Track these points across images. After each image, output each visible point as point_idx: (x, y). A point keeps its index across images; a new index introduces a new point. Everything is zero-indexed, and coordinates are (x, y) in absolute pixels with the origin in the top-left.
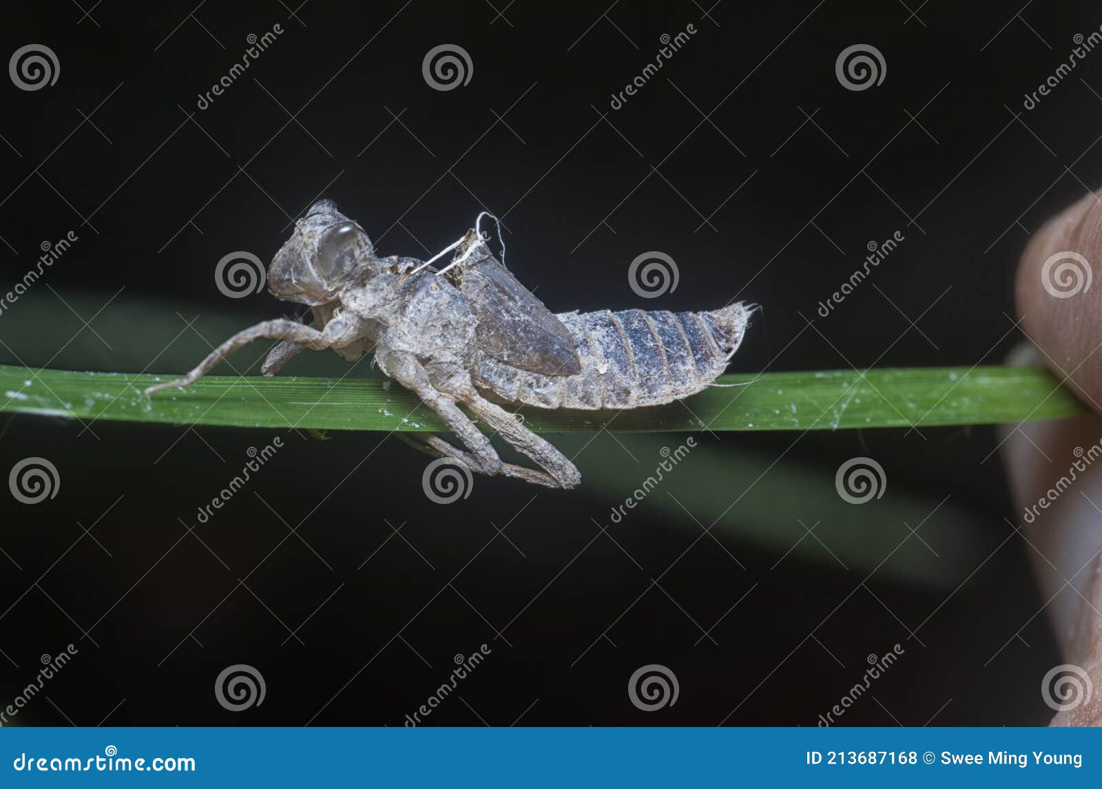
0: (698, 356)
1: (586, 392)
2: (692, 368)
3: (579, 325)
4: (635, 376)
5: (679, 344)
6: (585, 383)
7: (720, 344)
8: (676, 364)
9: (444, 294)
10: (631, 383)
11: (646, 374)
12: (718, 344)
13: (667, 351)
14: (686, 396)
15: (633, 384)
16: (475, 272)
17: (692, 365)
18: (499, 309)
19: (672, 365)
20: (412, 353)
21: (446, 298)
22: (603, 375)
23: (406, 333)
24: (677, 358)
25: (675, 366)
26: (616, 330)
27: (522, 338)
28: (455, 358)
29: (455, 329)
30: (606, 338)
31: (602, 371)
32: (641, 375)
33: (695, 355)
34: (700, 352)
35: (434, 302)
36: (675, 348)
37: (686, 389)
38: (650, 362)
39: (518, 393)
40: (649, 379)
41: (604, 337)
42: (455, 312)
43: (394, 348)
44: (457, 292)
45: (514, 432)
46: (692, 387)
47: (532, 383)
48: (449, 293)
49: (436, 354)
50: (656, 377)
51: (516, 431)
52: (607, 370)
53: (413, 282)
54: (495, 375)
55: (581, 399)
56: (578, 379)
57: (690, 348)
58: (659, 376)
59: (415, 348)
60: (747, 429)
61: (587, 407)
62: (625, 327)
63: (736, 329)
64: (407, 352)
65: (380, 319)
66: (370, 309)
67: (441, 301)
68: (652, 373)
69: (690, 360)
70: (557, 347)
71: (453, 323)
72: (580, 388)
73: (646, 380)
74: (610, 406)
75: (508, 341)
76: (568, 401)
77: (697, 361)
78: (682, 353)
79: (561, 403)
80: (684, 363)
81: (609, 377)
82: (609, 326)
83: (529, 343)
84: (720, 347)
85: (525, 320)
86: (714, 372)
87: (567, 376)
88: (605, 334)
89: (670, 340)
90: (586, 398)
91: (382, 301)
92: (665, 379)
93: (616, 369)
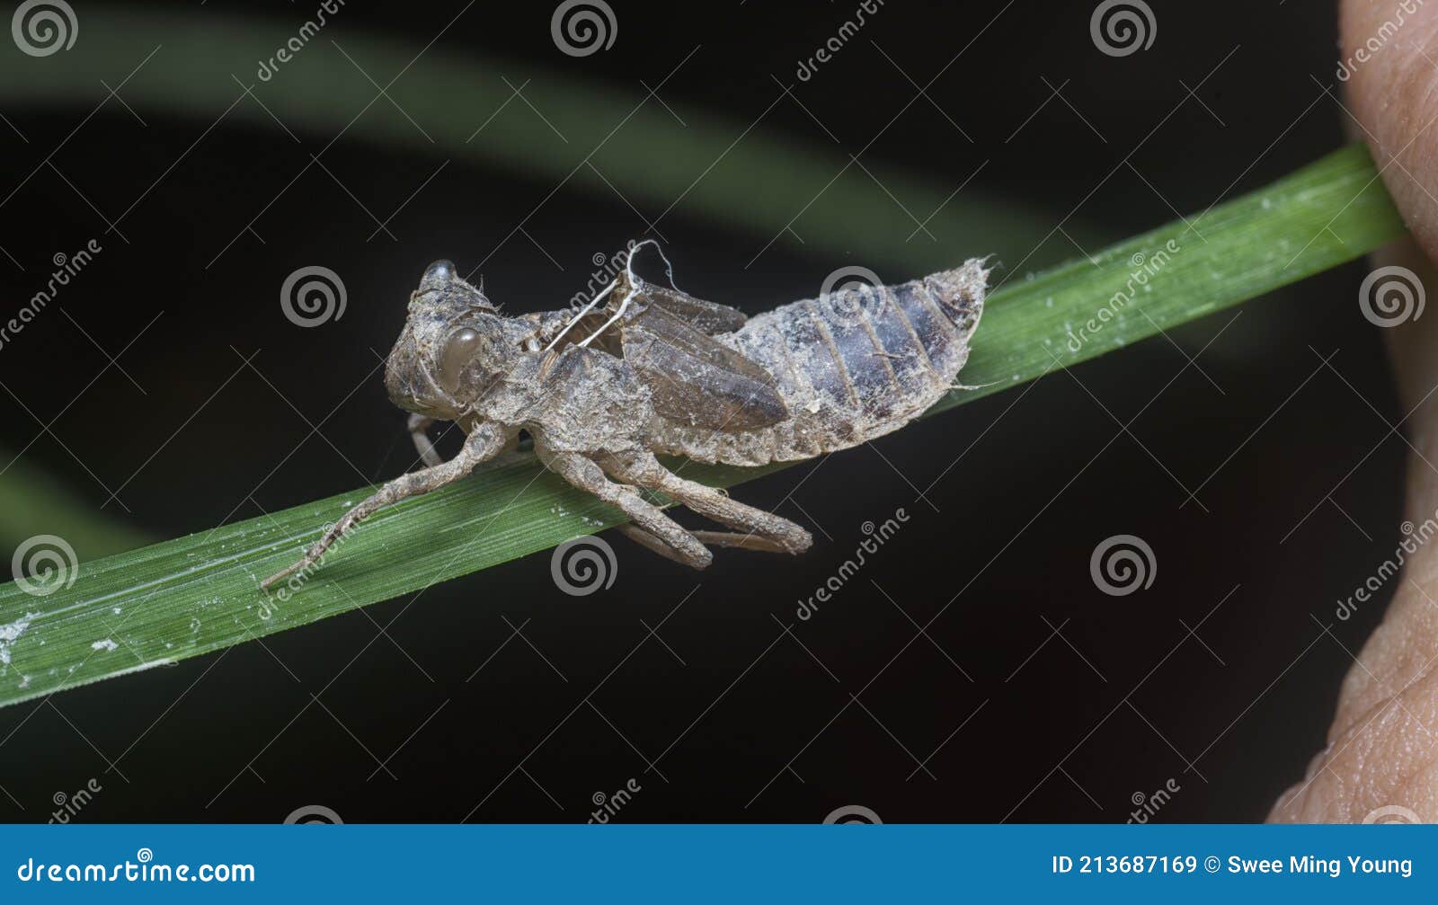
0: (931, 349)
1: (799, 439)
2: (926, 370)
3: (777, 347)
4: (856, 403)
5: (905, 341)
6: (797, 428)
7: (957, 322)
8: (905, 371)
9: (603, 370)
10: (852, 414)
11: (870, 396)
12: (953, 323)
13: (890, 358)
14: (923, 410)
15: (855, 414)
16: (638, 329)
17: (925, 366)
18: (674, 369)
19: (900, 374)
20: (576, 452)
21: (606, 374)
22: (816, 414)
23: (564, 429)
24: (905, 362)
25: (904, 374)
26: (825, 343)
27: (708, 398)
28: (631, 444)
29: (624, 410)
30: (813, 361)
31: (814, 410)
32: (863, 399)
33: (926, 349)
34: (933, 342)
35: (592, 384)
36: (901, 349)
37: (922, 402)
38: (872, 380)
39: (717, 456)
40: (874, 401)
41: (810, 359)
42: (620, 390)
43: (553, 450)
44: (619, 363)
45: (719, 512)
46: (930, 396)
47: (732, 441)
48: (608, 368)
49: (607, 446)
50: (883, 395)
51: (722, 511)
52: (821, 407)
53: (562, 365)
54: (685, 440)
55: (795, 448)
56: (787, 425)
57: (919, 342)
58: (886, 395)
59: (579, 445)
60: (1011, 384)
61: (804, 456)
62: (835, 335)
63: (974, 297)
64: (570, 452)
65: (530, 421)
66: (516, 415)
67: (600, 381)
68: (876, 393)
69: (922, 360)
70: (753, 396)
71: (619, 404)
72: (791, 435)
73: (871, 404)
74: (832, 449)
75: (692, 404)
76: (779, 453)
77: (931, 357)
78: (910, 354)
79: (772, 458)
80: (914, 367)
81: (824, 413)
82: (815, 341)
83: (718, 401)
84: (956, 326)
85: (707, 373)
86: (954, 365)
87: (772, 425)
88: (811, 354)
89: (894, 341)
90: (801, 446)
91: (528, 402)
92: (893, 397)
93: (831, 403)
